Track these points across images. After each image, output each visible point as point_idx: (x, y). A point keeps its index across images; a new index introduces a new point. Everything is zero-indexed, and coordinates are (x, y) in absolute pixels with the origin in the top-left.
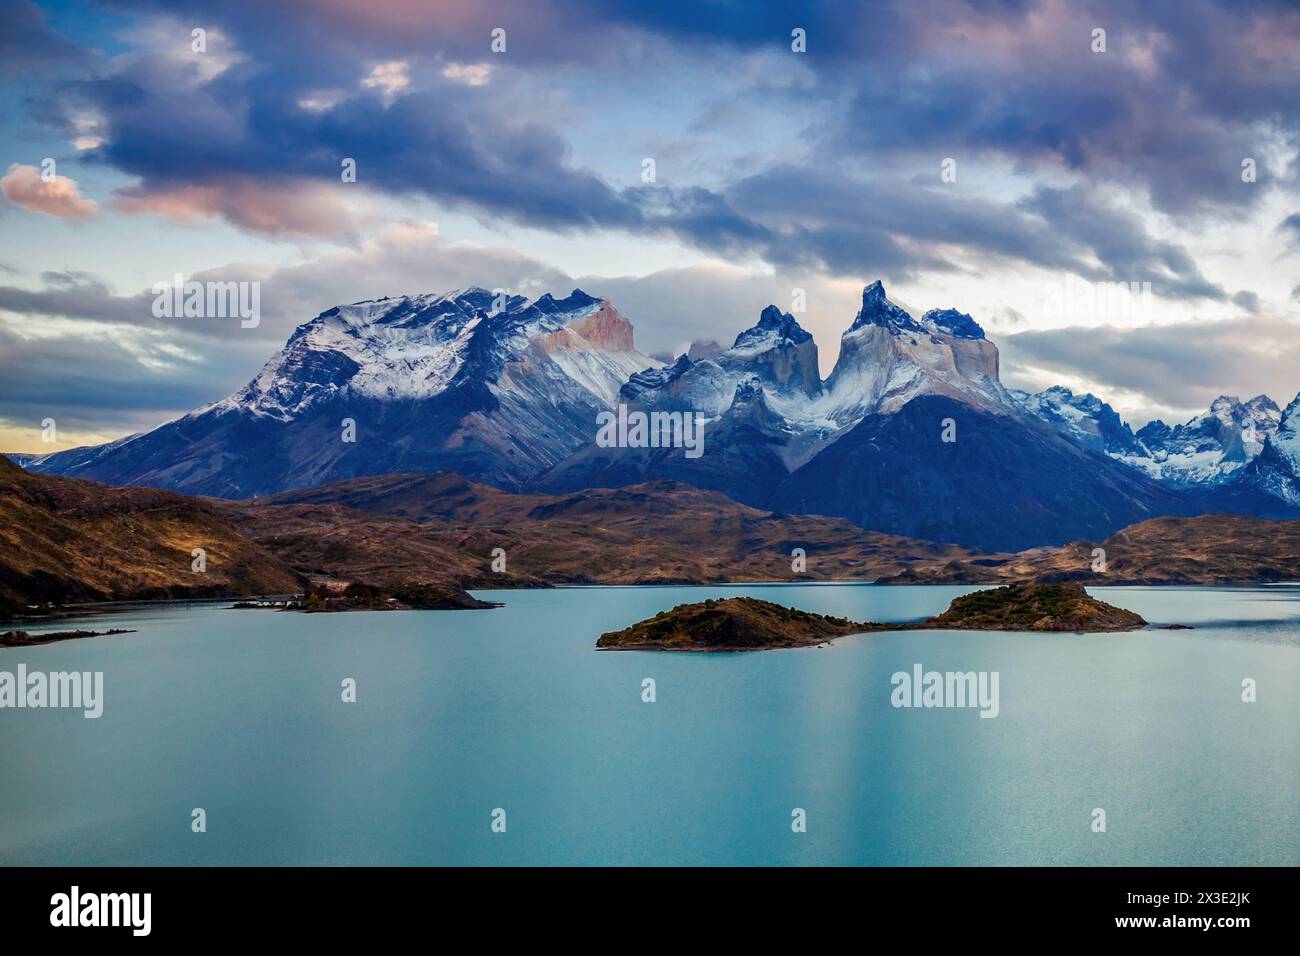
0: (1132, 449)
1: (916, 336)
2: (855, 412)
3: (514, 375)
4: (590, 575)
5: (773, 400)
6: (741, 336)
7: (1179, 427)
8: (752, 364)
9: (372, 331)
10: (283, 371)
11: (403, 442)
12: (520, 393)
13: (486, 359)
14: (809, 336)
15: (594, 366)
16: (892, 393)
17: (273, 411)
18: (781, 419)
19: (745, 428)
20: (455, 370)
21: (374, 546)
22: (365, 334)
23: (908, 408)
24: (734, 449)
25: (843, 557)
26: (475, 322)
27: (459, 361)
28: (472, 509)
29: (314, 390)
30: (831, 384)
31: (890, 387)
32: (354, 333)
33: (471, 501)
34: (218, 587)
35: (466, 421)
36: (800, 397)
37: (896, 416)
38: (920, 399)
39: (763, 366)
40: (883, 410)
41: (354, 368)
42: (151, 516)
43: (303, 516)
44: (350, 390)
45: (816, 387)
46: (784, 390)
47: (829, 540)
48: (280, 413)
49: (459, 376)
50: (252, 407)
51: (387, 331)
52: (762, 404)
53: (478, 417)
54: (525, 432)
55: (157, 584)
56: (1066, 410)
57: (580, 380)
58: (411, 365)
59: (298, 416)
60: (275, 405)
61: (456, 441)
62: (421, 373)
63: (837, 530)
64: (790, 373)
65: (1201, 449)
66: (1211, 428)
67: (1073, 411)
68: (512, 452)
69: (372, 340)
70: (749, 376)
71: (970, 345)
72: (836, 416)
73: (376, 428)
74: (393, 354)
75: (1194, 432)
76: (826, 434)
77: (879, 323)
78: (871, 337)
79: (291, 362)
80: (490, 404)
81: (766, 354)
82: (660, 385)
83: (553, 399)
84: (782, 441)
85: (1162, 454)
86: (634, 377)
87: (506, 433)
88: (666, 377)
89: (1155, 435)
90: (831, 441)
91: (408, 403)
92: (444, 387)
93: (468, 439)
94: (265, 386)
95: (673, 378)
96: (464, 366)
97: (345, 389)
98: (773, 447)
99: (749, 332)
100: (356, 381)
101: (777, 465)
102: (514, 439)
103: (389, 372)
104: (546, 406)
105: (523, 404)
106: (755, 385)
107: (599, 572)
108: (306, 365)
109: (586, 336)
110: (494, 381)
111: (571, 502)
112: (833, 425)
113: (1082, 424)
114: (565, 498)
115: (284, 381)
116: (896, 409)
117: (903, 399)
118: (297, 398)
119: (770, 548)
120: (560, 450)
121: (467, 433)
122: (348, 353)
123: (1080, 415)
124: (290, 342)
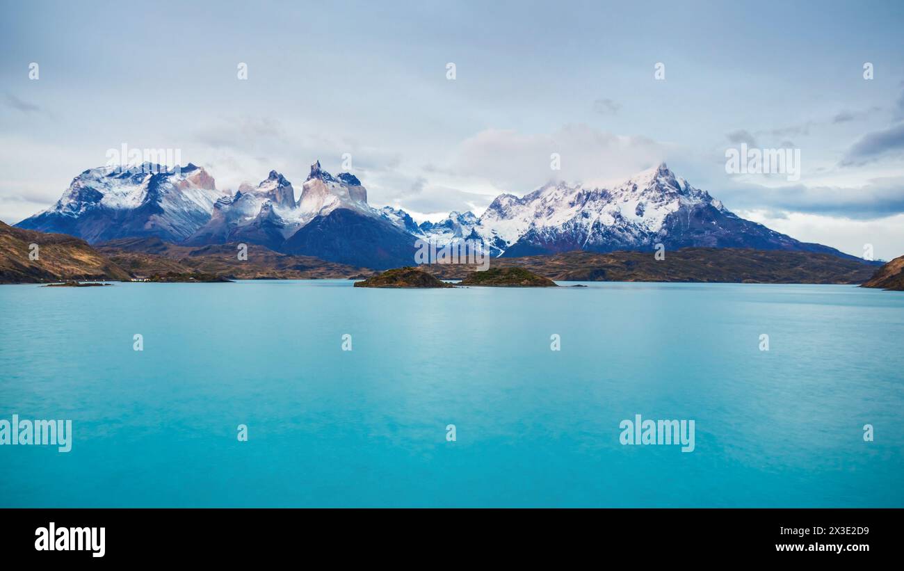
0: (418, 232)
1: (335, 184)
2: (310, 215)
3: (168, 199)
5: (277, 210)
6: (262, 183)
7: (436, 224)
8: (267, 195)
9: (106, 180)
10: (71, 197)
11: (126, 226)
12: (172, 206)
13: (156, 192)
14: (290, 183)
15: (201, 196)
16: (326, 207)
17: (69, 213)
18: (280, 218)
19: (266, 221)
20: (144, 196)
22: (103, 181)
23: (333, 213)
24: (263, 230)
25: (320, 271)
26: (149, 176)
27: (145, 193)
28: (165, 252)
29: (85, 205)
30: (299, 204)
31: (324, 205)
32: (98, 180)
33: (165, 249)
35: (151, 217)
36: (288, 208)
37: (328, 217)
38: (337, 209)
39: (271, 195)
40: (323, 214)
41: (100, 196)
44: (101, 205)
45: (294, 205)
46: (281, 206)
47: (313, 265)
48: (73, 215)
49: (146, 199)
50: (61, 212)
51: (112, 180)
52: (272, 212)
53: (155, 216)
54: (176, 223)
56: (391, 216)
57: (196, 201)
58: (125, 194)
59: (82, 215)
60: (70, 211)
61: (148, 226)
62: (129, 198)
63: (316, 261)
64: (283, 198)
65: (445, 232)
66: (449, 224)
67: (394, 216)
68: (172, 231)
69: (106, 183)
70: (266, 200)
71: (356, 188)
72: (303, 216)
73: (115, 220)
74: (116, 190)
75: (442, 226)
76: (299, 224)
77: (318, 177)
78: (315, 184)
79: (74, 193)
80: (160, 211)
81: (272, 191)
82: (231, 204)
83: (186, 209)
84: (282, 227)
85: (430, 234)
86: (219, 200)
87: (168, 223)
88: (232, 200)
89: (427, 226)
90: (301, 227)
91: (125, 211)
92: (140, 204)
93: (153, 225)
94: (65, 203)
95: (235, 201)
96: (147, 195)
97: (99, 204)
98: (277, 229)
99: (265, 181)
100: (103, 201)
101: (282, 238)
102: (172, 225)
103: (116, 197)
104: (183, 212)
105: (174, 212)
106: (269, 204)
108: (80, 194)
109: (196, 183)
110: (160, 201)
111: (205, 250)
112: (301, 221)
113: (398, 222)
114: (203, 248)
115: (72, 201)
116: (328, 214)
117: (331, 209)
118: (79, 208)
119: (290, 268)
120: (195, 230)
121: (153, 223)
122: (97, 189)
123: (397, 218)
124: (72, 184)
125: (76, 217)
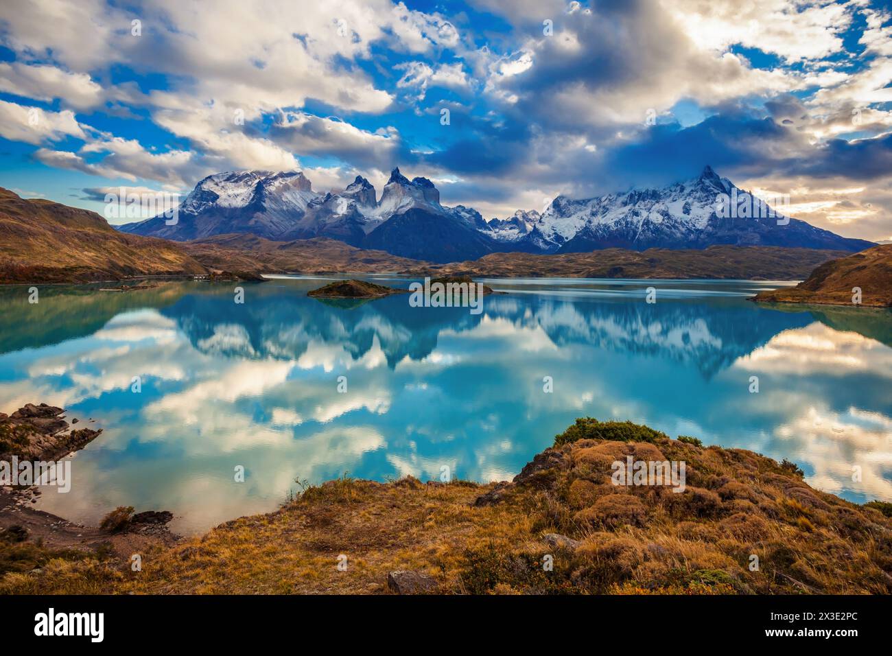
0: (487, 228)
1: (411, 187)
2: (388, 214)
3: (271, 200)
4: (299, 269)
5: (361, 209)
6: (349, 186)
7: (503, 221)
8: (353, 196)
9: (223, 184)
10: (194, 197)
11: (234, 222)
12: (273, 206)
13: (261, 194)
14: (373, 186)
15: (298, 196)
16: (402, 207)
17: (191, 211)
18: (363, 216)
19: (350, 219)
20: (251, 197)
21: (228, 259)
22: (220, 185)
23: (407, 212)
24: (346, 226)
25: (385, 264)
26: (257, 181)
27: (252, 195)
28: (259, 246)
29: (204, 204)
30: (380, 204)
31: (401, 205)
32: (217, 184)
33: (258, 243)
34: (180, 271)
35: (255, 215)
36: (369, 208)
37: (403, 215)
38: (412, 209)
39: (356, 197)
40: (399, 213)
41: (218, 197)
42: (158, 247)
43: (204, 248)
44: (217, 204)
45: (375, 205)
46: (364, 205)
47: (380, 259)
48: (194, 212)
49: (253, 199)
50: (185, 210)
51: (228, 184)
52: (356, 211)
53: (259, 214)
54: (275, 219)
55: (162, 270)
56: (463, 214)
57: (294, 201)
58: (237, 196)
59: (200, 213)
60: (192, 209)
61: (252, 222)
62: (239, 199)
63: (383, 255)
64: (366, 199)
65: (511, 229)
66: (515, 222)
67: (466, 214)
68: (271, 226)
69: (223, 187)
70: (352, 200)
71: (430, 191)
72: (382, 215)
73: (226, 217)
74: (230, 192)
75: (508, 223)
76: (378, 221)
77: (397, 182)
78: (394, 187)
79: (196, 195)
80: (263, 210)
81: (357, 193)
82: (321, 203)
83: (285, 208)
84: (363, 224)
85: (497, 230)
86: (312, 201)
87: (269, 220)
88: (323, 201)
89: (495, 223)
90: (380, 224)
91: (236, 209)
92: (247, 204)
93: (256, 222)
94: (188, 203)
95: (325, 201)
96: (254, 196)
97: (214, 204)
98: (360, 225)
99: (351, 185)
100: (218, 201)
101: (361, 232)
102: (271, 222)
103: (228, 198)
104: (282, 210)
105: (275, 210)
106: (354, 204)
107: (302, 268)
108: (202, 196)
109: (295, 186)
110: (264, 202)
111: (292, 244)
112: (381, 218)
113: (469, 219)
114: (289, 242)
115: (194, 201)
116: (403, 213)
117: (406, 209)
118: (199, 207)
119: (360, 261)
120: (289, 226)
121: (256, 220)
122: (215, 191)
123: (468, 216)
124: (196, 187)
125: (196, 214)
